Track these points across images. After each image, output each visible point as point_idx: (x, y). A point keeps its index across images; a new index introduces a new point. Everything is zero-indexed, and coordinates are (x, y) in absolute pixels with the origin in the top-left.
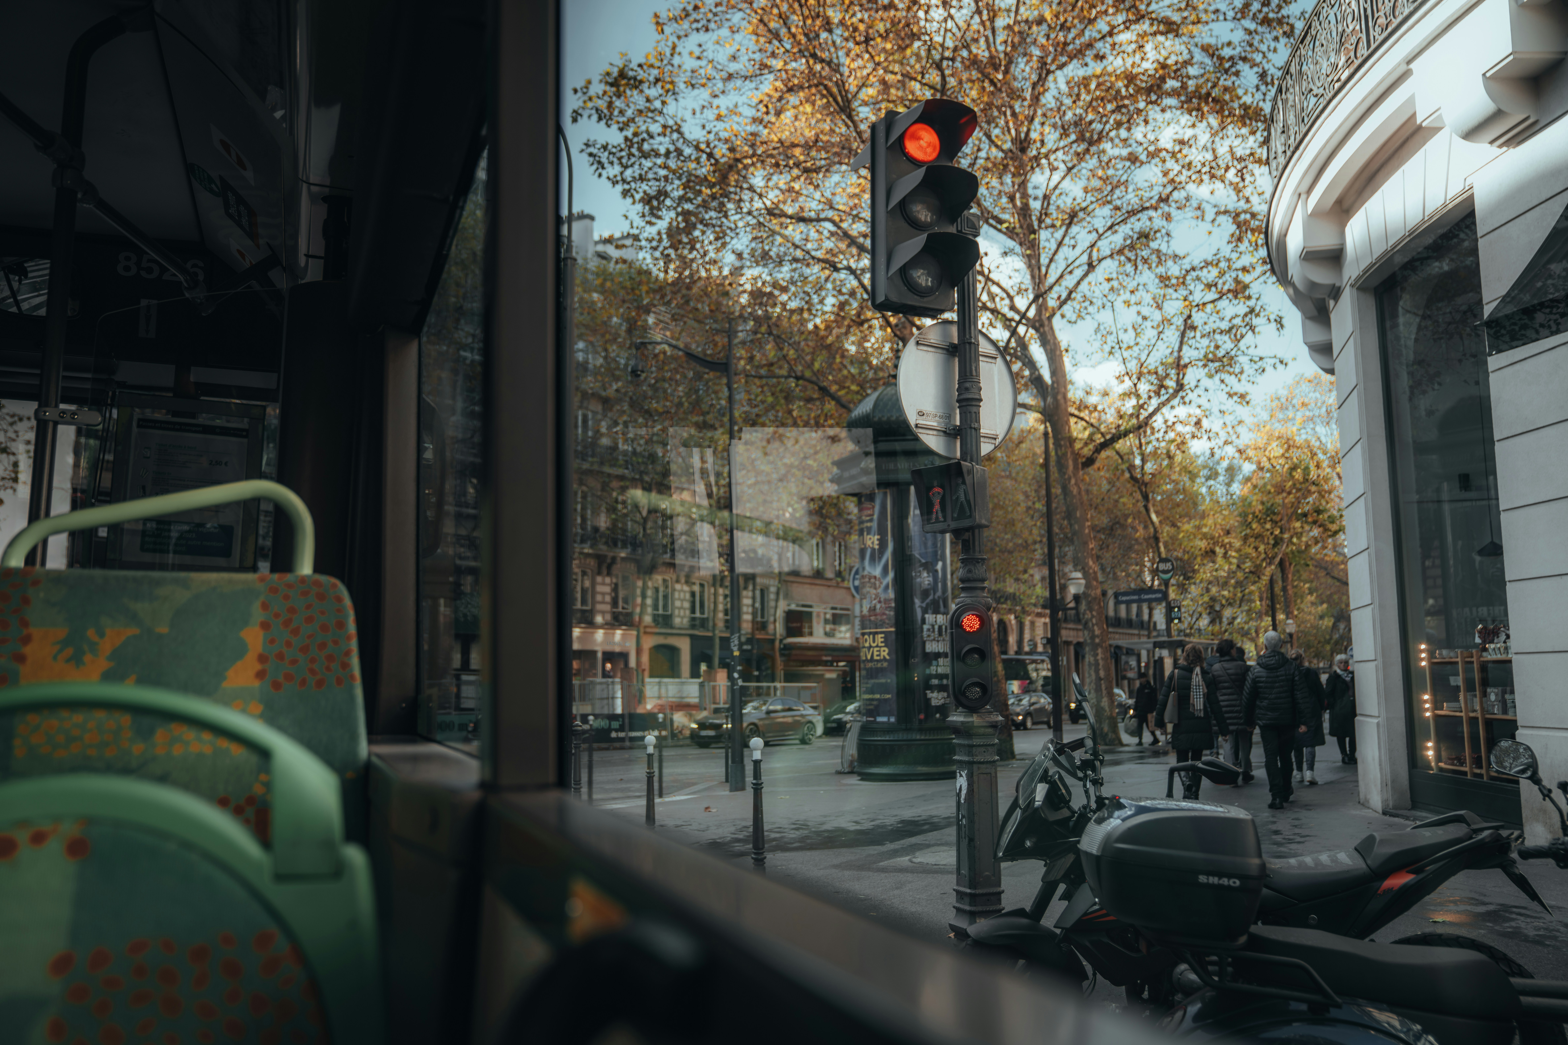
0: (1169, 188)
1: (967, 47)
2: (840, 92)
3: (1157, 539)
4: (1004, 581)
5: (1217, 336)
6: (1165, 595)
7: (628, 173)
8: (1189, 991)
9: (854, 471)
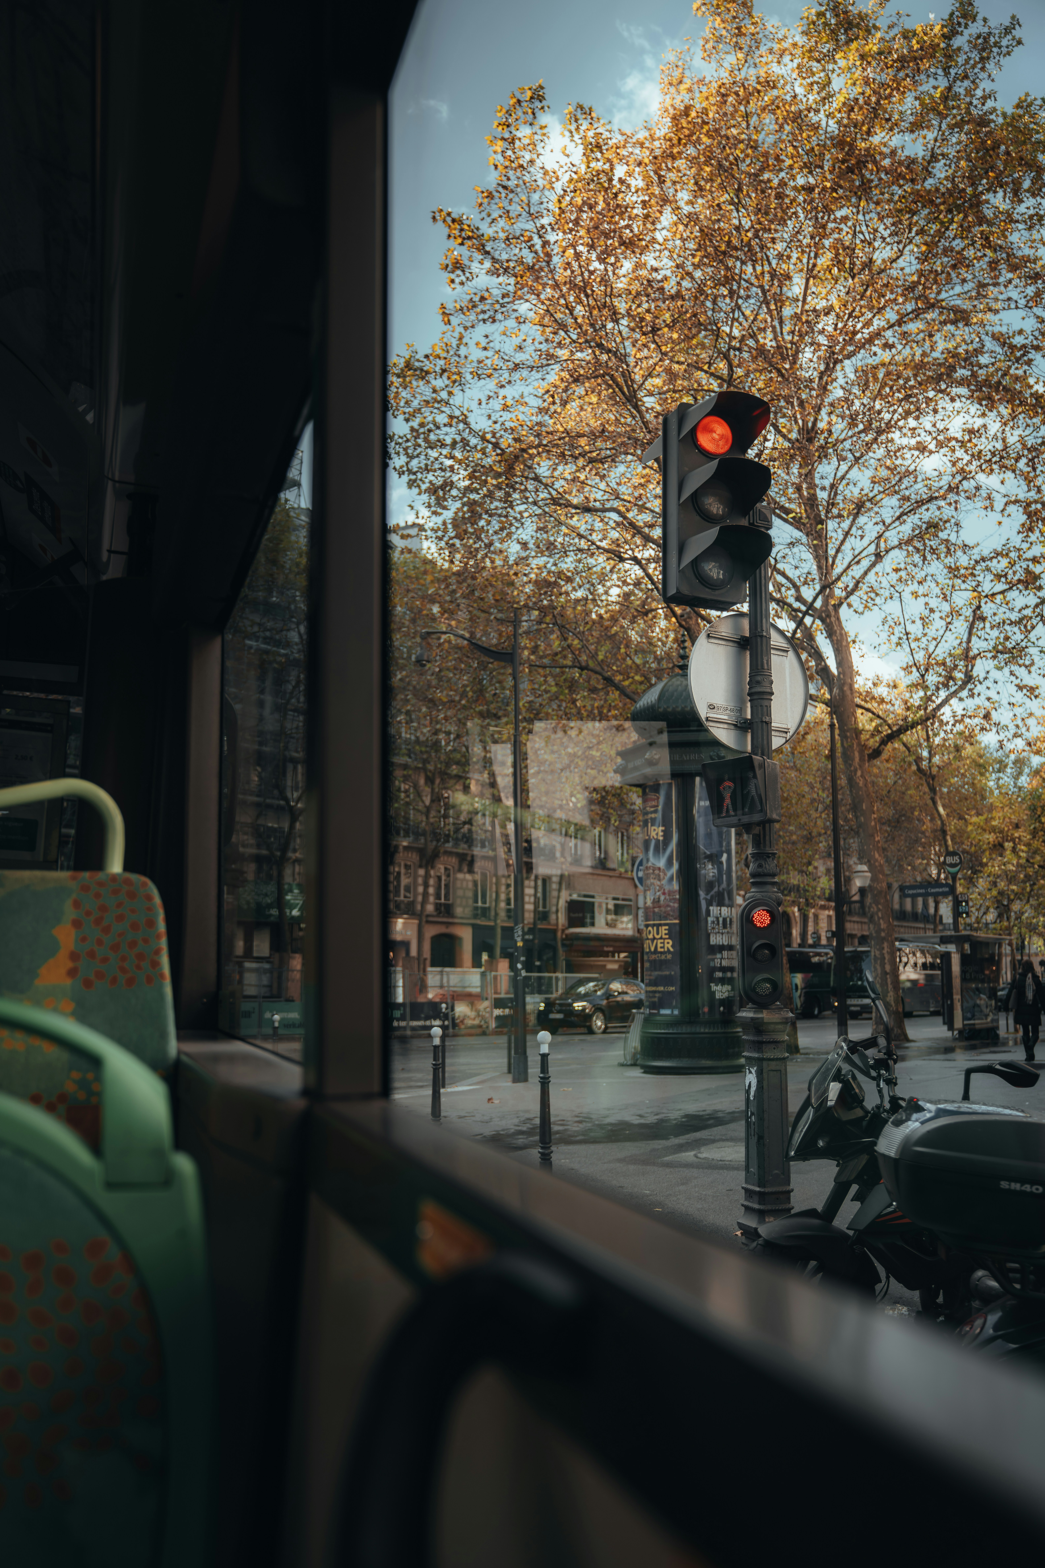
0: (958, 478)
1: (753, 336)
2: (626, 382)
3: (944, 832)
4: (788, 873)
5: (1007, 627)
6: (953, 889)
7: (414, 463)
8: (988, 1299)
9: (638, 762)
